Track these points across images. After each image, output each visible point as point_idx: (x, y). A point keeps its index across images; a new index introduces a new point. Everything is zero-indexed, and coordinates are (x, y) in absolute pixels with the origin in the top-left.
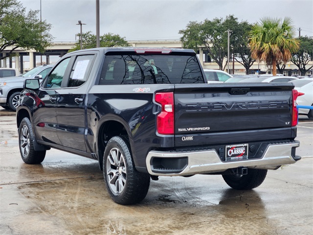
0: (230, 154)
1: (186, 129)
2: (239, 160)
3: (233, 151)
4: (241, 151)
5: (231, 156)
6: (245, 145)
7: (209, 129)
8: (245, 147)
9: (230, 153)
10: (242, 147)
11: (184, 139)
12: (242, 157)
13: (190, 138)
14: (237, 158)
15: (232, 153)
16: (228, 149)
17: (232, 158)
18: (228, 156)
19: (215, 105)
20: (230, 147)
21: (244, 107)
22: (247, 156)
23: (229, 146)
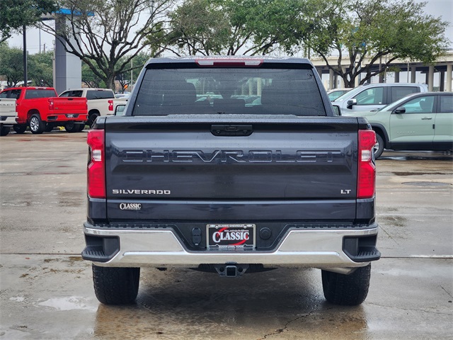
0: (217, 240)
1: (126, 191)
2: (235, 251)
3: (224, 235)
4: (242, 236)
5: (219, 244)
6: (249, 226)
7: (169, 193)
8: (248, 228)
9: (218, 237)
10: (243, 228)
11: (123, 206)
12: (242, 246)
13: (135, 206)
14: (233, 246)
15: (222, 238)
16: (212, 230)
17: (220, 247)
18: (211, 242)
19: (178, 152)
20: (217, 227)
21: (240, 159)
22: (254, 246)
23: (213, 226)
